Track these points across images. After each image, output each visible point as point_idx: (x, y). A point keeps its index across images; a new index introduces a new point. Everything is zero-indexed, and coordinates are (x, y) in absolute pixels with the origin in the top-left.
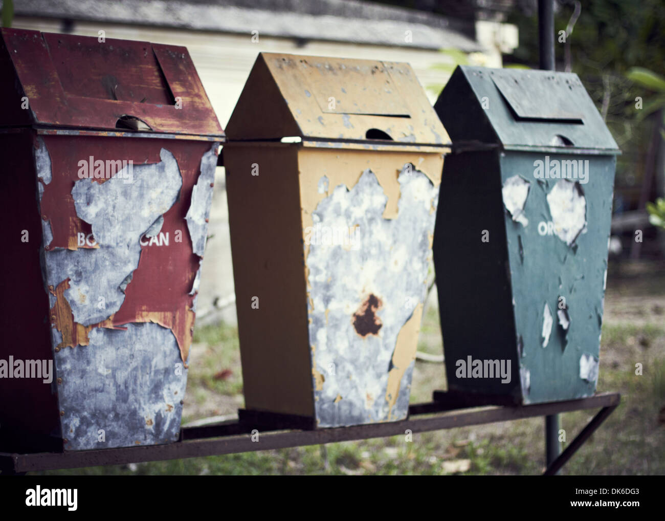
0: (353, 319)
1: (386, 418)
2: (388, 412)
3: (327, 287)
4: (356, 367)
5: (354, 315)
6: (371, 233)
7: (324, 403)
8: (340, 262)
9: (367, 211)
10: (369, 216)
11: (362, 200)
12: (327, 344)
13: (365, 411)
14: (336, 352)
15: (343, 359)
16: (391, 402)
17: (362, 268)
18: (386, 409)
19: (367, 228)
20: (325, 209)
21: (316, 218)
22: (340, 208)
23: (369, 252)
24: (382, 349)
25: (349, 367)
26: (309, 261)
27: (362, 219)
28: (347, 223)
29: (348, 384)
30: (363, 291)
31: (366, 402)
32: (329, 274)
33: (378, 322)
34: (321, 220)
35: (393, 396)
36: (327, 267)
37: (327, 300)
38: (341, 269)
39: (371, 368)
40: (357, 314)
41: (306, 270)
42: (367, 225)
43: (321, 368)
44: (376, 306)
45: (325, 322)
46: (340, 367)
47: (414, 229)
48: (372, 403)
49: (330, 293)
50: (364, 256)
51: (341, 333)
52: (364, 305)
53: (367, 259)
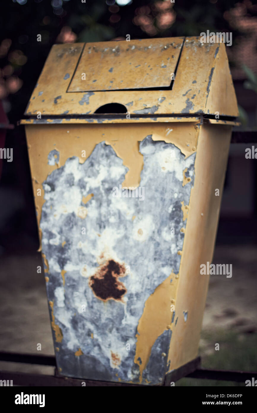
0: (92, 282)
1: (136, 379)
2: (139, 375)
3: (62, 250)
4: (97, 327)
5: (92, 278)
6: (109, 203)
7: (65, 355)
8: (75, 228)
9: (104, 182)
10: (107, 186)
11: (98, 172)
12: (65, 302)
13: (111, 369)
14: (75, 310)
15: (82, 318)
16: (142, 366)
17: (99, 236)
18: (136, 372)
19: (105, 198)
20: (57, 179)
21: (47, 188)
22: (74, 178)
23: (108, 221)
24: (127, 314)
25: (90, 326)
26: (43, 226)
27: (98, 189)
28: (82, 193)
29: (89, 341)
30: (102, 257)
31: (111, 361)
32: (63, 238)
33: (120, 288)
34: (53, 189)
35: (144, 360)
36: (61, 232)
37: (62, 263)
38: (75, 234)
39: (114, 330)
40: (95, 278)
41: (40, 234)
42: (104, 195)
43: (61, 323)
44: (118, 273)
45: (62, 281)
46: (80, 325)
47: (163, 200)
48: (119, 363)
49: (66, 255)
50: (101, 224)
51: (79, 294)
52: (103, 270)
53: (104, 227)
